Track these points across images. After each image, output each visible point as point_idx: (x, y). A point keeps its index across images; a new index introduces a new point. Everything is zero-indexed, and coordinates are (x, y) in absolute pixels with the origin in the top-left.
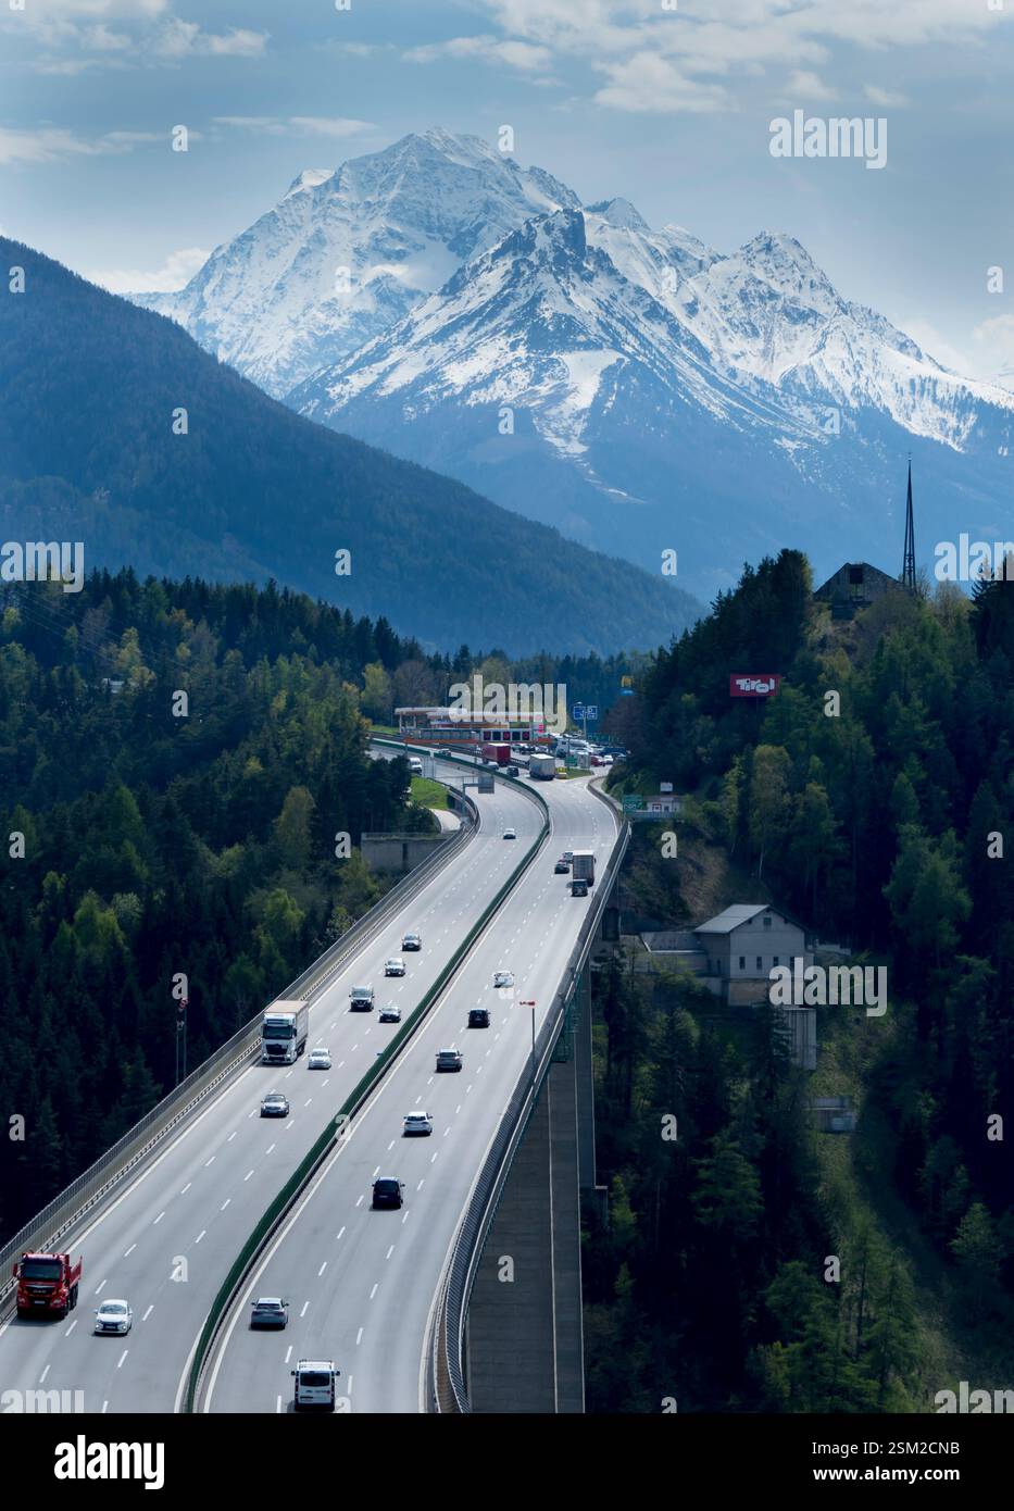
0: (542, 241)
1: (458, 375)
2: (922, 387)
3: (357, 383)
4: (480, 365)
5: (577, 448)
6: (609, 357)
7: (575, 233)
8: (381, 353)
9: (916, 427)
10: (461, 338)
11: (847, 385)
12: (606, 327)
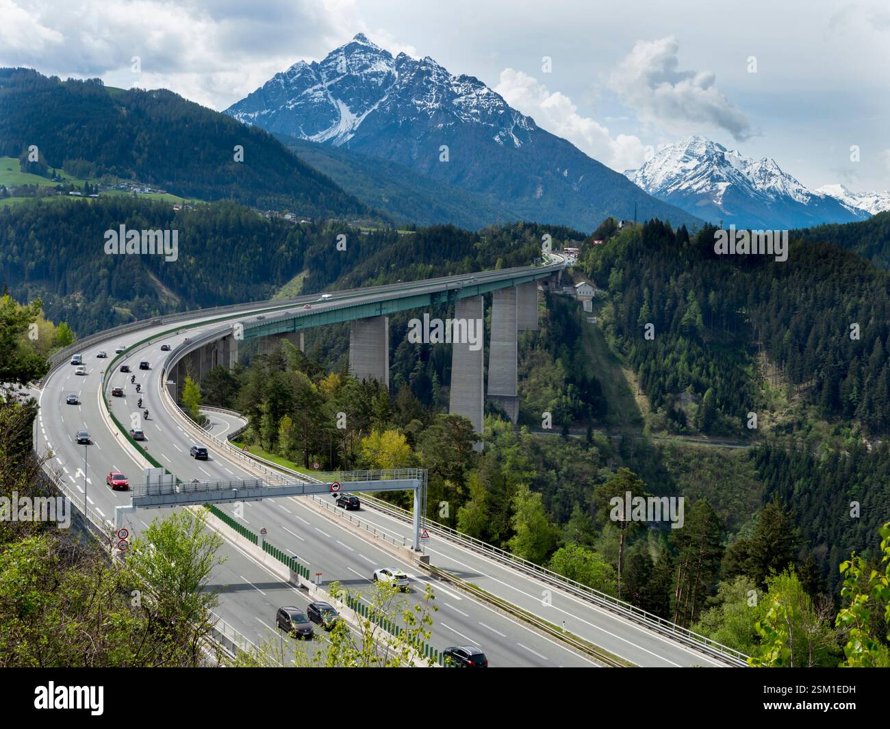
0: (715, 159)
1: (695, 187)
2: (799, 191)
3: (673, 188)
4: (700, 185)
5: (720, 203)
6: (728, 184)
7: (722, 157)
8: (679, 182)
9: (797, 200)
10: (696, 180)
11: (782, 190)
12: (728, 177)
